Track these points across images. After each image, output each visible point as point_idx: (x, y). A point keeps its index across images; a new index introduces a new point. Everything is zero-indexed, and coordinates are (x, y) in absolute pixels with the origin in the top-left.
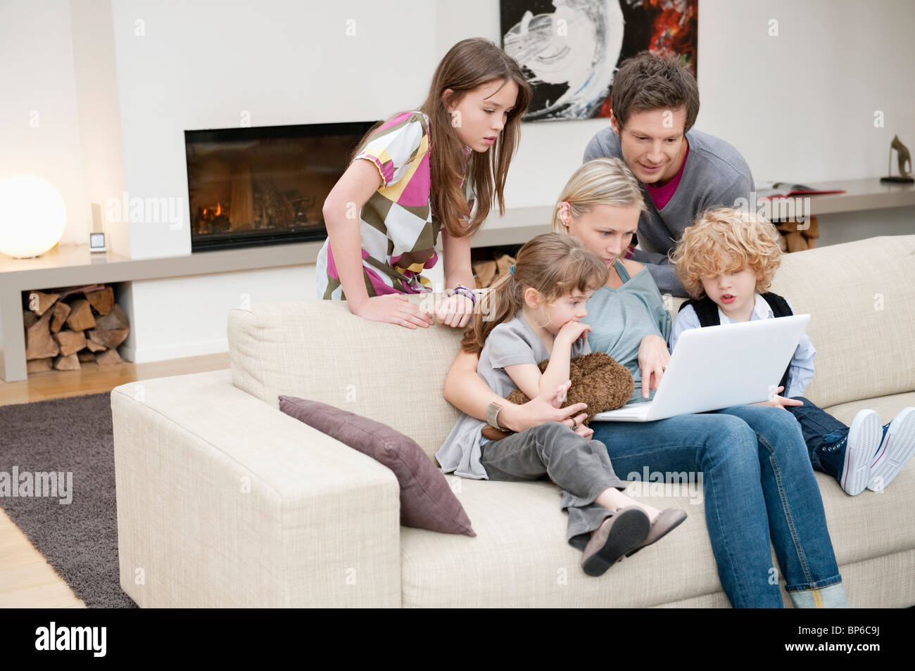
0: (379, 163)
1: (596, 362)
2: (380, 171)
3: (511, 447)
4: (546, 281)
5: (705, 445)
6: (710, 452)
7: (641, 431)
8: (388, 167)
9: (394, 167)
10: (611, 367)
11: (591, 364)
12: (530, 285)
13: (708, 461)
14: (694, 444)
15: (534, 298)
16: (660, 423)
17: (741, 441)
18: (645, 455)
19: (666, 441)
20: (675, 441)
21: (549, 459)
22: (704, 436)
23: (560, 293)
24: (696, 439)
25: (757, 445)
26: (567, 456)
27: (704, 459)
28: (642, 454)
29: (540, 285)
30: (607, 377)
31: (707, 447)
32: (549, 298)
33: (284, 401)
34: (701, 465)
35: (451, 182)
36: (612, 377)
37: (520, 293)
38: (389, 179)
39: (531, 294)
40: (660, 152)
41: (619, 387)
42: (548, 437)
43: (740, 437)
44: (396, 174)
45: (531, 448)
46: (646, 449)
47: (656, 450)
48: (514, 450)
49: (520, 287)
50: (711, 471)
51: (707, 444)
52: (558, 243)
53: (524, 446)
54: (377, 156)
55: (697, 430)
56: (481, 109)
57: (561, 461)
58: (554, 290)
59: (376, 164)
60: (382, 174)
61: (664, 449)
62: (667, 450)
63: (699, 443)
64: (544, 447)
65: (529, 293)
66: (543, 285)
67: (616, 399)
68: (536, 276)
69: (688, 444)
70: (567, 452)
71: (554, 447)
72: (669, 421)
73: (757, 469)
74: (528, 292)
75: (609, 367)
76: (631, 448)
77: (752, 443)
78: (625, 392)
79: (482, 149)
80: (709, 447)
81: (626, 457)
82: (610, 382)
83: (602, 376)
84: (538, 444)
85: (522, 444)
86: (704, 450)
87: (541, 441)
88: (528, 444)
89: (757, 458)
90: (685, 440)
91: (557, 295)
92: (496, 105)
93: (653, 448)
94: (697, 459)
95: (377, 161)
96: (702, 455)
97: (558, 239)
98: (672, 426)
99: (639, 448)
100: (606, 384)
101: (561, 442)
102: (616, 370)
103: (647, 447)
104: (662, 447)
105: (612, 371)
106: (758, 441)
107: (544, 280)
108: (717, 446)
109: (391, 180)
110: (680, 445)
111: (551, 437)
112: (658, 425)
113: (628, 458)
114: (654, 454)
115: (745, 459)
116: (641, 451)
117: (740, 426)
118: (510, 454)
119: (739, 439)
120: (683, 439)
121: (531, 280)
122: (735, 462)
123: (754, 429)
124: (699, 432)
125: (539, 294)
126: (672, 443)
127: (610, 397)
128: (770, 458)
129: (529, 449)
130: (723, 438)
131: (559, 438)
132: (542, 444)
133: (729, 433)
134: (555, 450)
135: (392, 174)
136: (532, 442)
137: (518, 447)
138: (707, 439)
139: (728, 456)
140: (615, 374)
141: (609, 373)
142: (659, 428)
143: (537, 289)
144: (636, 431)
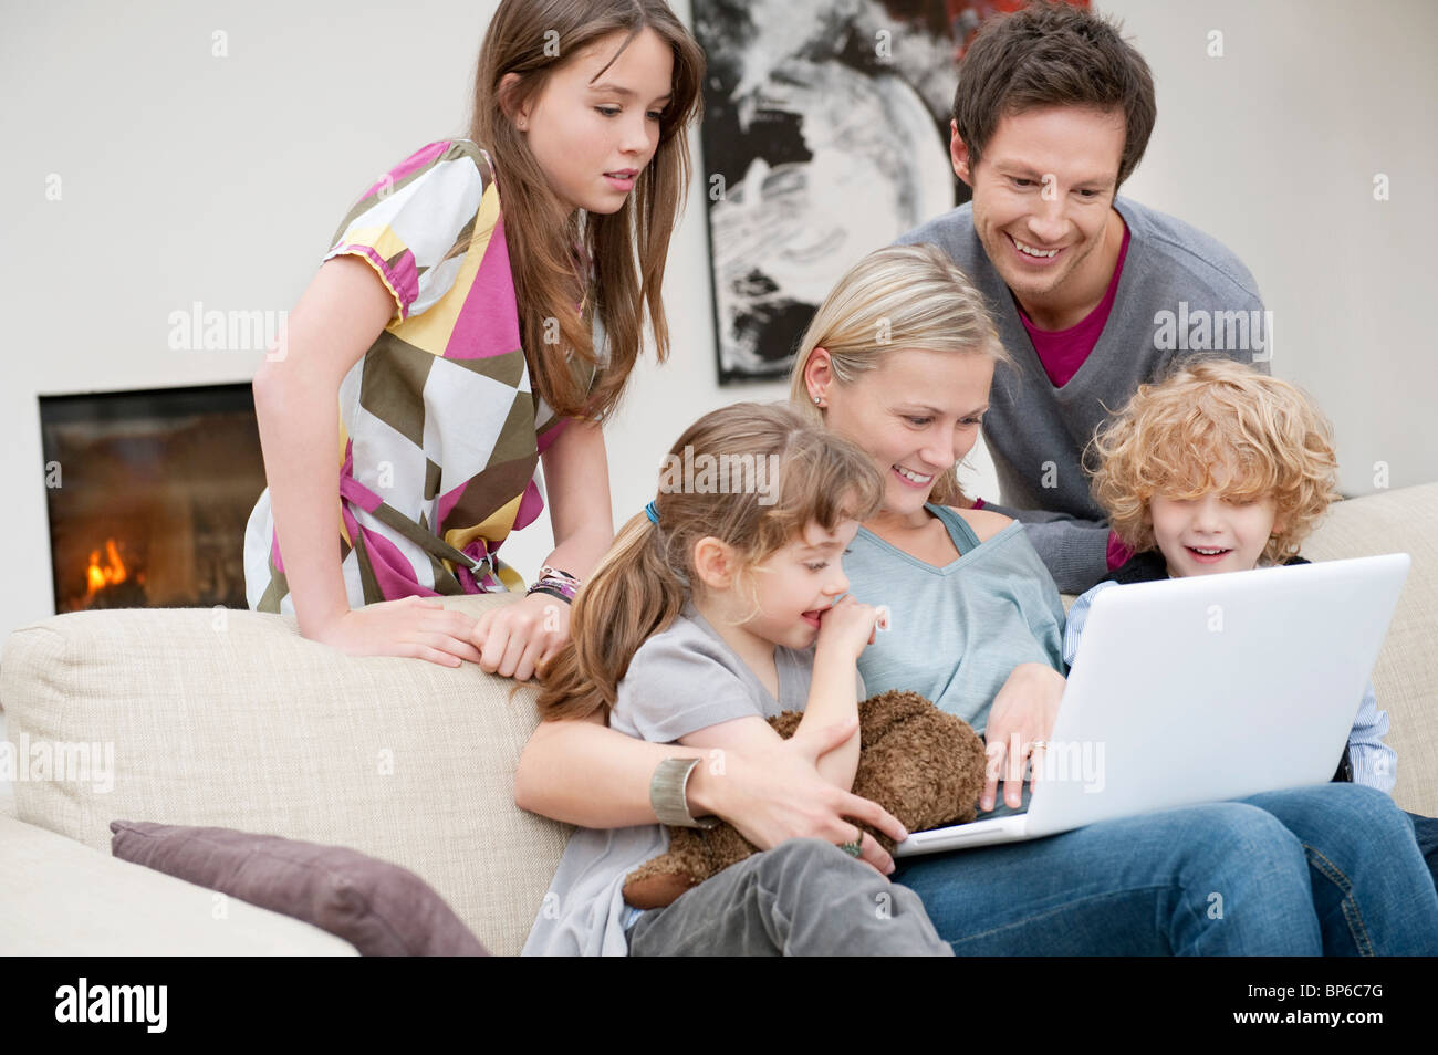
0: (377, 259)
1: (889, 712)
2: (384, 279)
3: (698, 916)
4: (739, 516)
5: (1176, 880)
6: (1190, 895)
7: (1016, 866)
8: (399, 268)
9: (418, 265)
10: (926, 720)
11: (877, 719)
12: (702, 530)
13: (1187, 919)
14: (1149, 880)
15: (719, 563)
16: (1062, 840)
17: (1267, 860)
18: (1028, 924)
19: (1078, 883)
20: (1101, 879)
21: (791, 925)
22: (1172, 859)
23: (776, 542)
24: (1153, 868)
25: (1308, 874)
26: (835, 911)
27: (1176, 916)
28: (1022, 923)
29: (725, 525)
30: (917, 742)
31: (1181, 885)
32: (752, 554)
33: (121, 833)
34: (1172, 931)
35: (546, 287)
36: (929, 741)
37: (683, 553)
38: (410, 296)
39: (710, 554)
40: (1062, 217)
41: (949, 763)
42: (788, 870)
43: (1264, 851)
44: (423, 281)
45: (746, 908)
46: (1030, 909)
47: (1054, 910)
48: (706, 921)
49: (680, 542)
50: (1197, 944)
51: (1182, 876)
52: (757, 423)
53: (730, 908)
54: (370, 244)
55: (1154, 844)
56: (591, 107)
57: (821, 925)
58: (762, 533)
59: (370, 261)
60: (389, 285)
61: (1076, 902)
62: (1083, 906)
63: (1161, 877)
64: (778, 896)
65: (705, 550)
66: (734, 525)
67: (945, 793)
68: (714, 507)
69: (1133, 881)
70: (836, 902)
71: (802, 892)
72: (1083, 832)
73: (1312, 932)
74: (702, 552)
75: (920, 722)
76: (993, 912)
77: (1295, 868)
78: (966, 774)
79: (610, 204)
80: (1188, 884)
81: (982, 935)
82: (925, 755)
83: (906, 741)
84: (761, 891)
85: (726, 903)
86: (1176, 891)
87: (770, 884)
88: (739, 900)
89: (1311, 906)
90: (1127, 872)
91: (768, 547)
92: (622, 92)
93: (1048, 905)
94: (1159, 918)
95: (372, 253)
96: (1171, 908)
97: (752, 415)
98: (1090, 845)
99: (1012, 910)
100: (916, 759)
101: (820, 881)
102: (937, 725)
103: (1033, 903)
104: (1069, 899)
105: (928, 729)
106: (1310, 865)
107: (735, 514)
108: (1209, 878)
109: (415, 297)
110: (1115, 888)
111: (794, 871)
112: (1058, 845)
113: (987, 938)
114: (1052, 919)
115: (1281, 906)
116: (1019, 915)
117: (1261, 825)
118: (698, 932)
119: (1262, 857)
120: (1120, 873)
121: (705, 518)
122: (1255, 915)
123: (1298, 836)
124: (1158, 848)
125: (728, 551)
126: (1095, 884)
127: (929, 789)
128: (1344, 905)
129: (741, 912)
130: (1222, 857)
131: (817, 872)
132: (773, 890)
133: (1235, 844)
134: (807, 899)
135: (414, 283)
136: (748, 892)
137: (716, 911)
138: (1182, 864)
139: (1236, 902)
140: (937, 733)
141: (921, 733)
142: (1059, 851)
143: (719, 537)
144: (1003, 867)
